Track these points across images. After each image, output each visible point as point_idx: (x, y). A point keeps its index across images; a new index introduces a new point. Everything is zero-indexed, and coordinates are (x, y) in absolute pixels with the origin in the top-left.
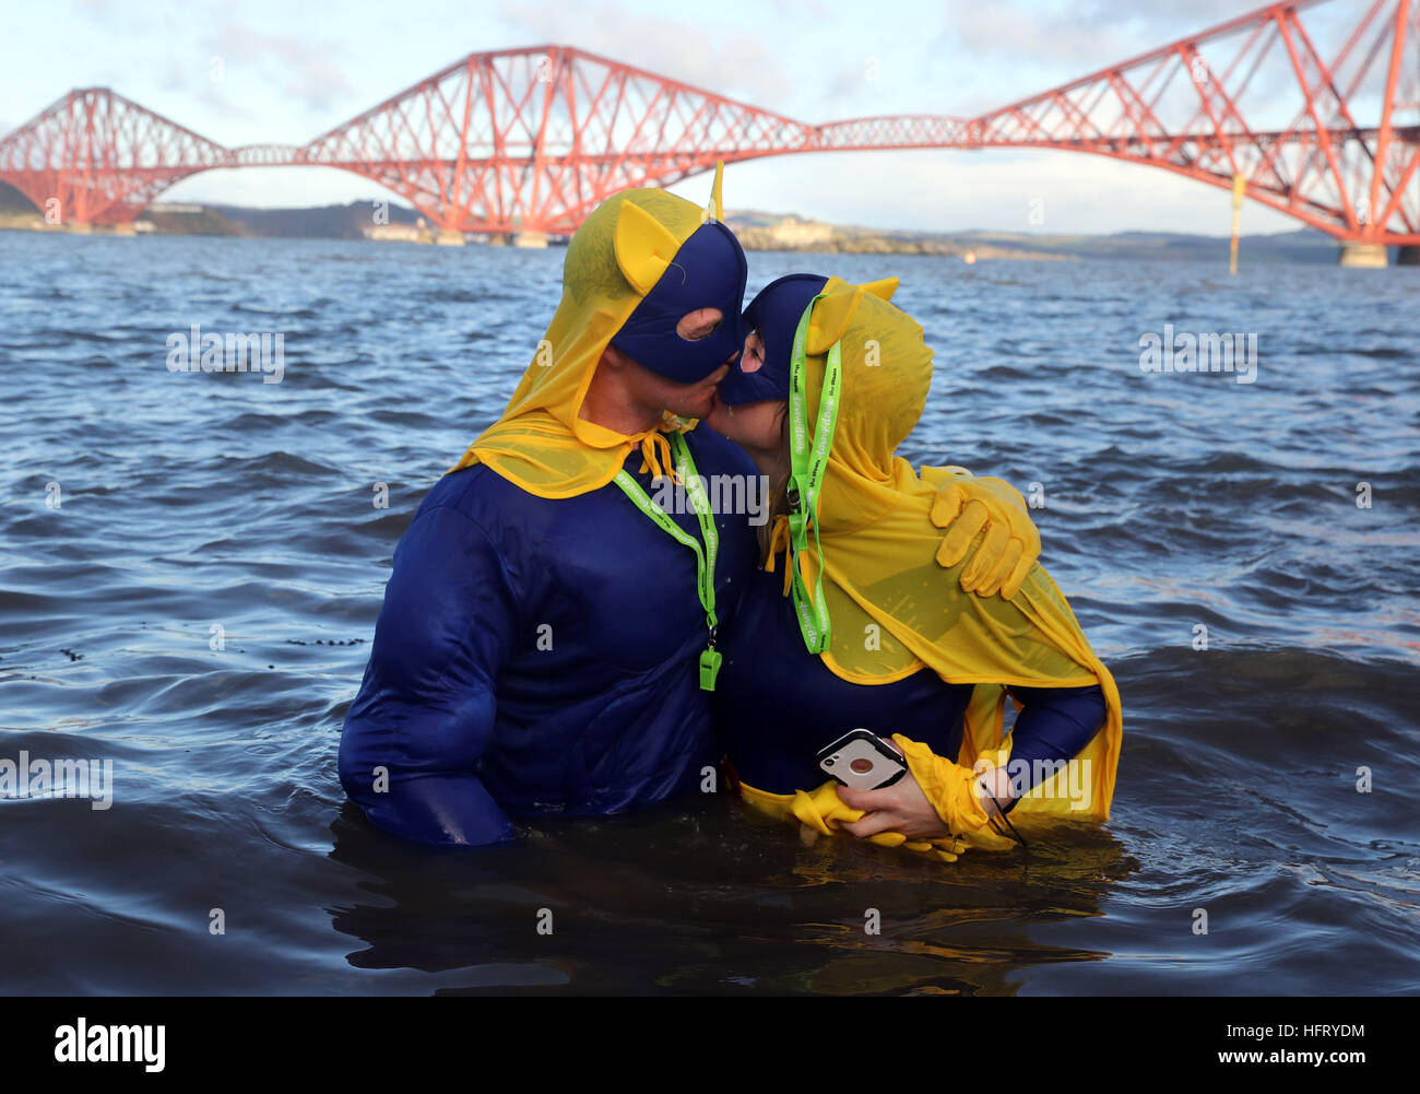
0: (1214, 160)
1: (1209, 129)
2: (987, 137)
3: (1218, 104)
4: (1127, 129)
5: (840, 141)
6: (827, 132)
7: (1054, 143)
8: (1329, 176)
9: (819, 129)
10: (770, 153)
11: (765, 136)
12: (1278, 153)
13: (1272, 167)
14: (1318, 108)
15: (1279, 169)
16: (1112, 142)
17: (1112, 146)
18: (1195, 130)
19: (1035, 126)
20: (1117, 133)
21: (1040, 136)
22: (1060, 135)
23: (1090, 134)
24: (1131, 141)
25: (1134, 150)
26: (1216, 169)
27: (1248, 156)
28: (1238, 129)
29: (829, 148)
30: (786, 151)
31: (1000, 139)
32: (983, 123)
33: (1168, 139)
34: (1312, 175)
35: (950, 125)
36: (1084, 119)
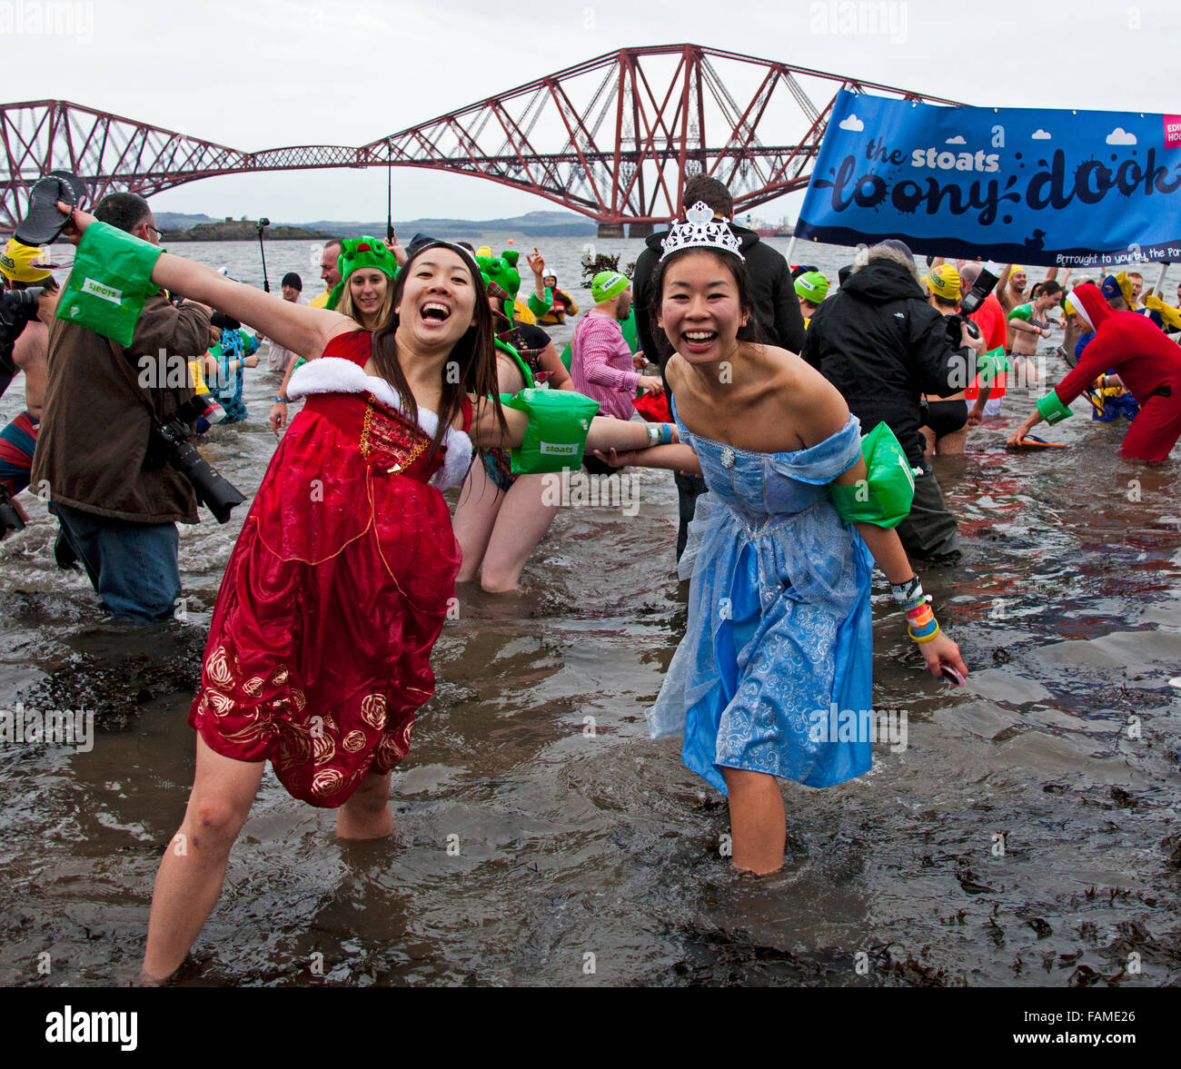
0: (518, 172)
1: (513, 153)
2: (369, 160)
3: (517, 138)
4: (461, 153)
5: (269, 163)
6: (259, 157)
7: (413, 163)
8: (587, 181)
9: (253, 156)
10: (220, 172)
11: (215, 161)
12: (555, 167)
13: (552, 177)
14: (577, 140)
15: (557, 178)
16: (451, 161)
17: (453, 165)
18: (505, 154)
19: (401, 152)
20: (455, 156)
21: (405, 158)
22: (418, 157)
23: (437, 156)
24: (464, 161)
25: (467, 167)
26: (518, 178)
27: (537, 170)
28: (530, 153)
29: (263, 169)
30: (230, 171)
31: (378, 160)
32: (366, 150)
33: (486, 159)
34: (576, 181)
35: (344, 151)
36: (433, 147)
